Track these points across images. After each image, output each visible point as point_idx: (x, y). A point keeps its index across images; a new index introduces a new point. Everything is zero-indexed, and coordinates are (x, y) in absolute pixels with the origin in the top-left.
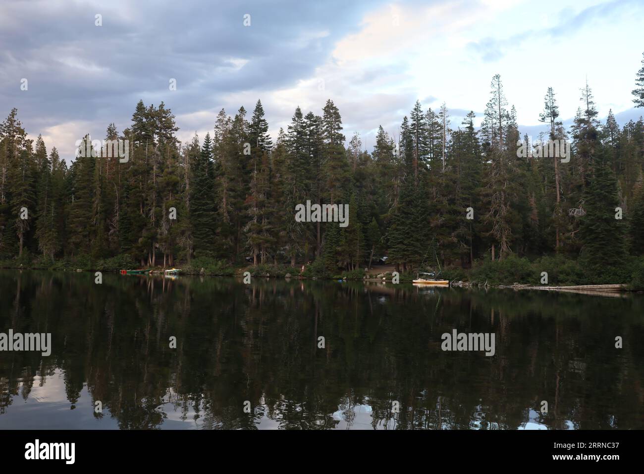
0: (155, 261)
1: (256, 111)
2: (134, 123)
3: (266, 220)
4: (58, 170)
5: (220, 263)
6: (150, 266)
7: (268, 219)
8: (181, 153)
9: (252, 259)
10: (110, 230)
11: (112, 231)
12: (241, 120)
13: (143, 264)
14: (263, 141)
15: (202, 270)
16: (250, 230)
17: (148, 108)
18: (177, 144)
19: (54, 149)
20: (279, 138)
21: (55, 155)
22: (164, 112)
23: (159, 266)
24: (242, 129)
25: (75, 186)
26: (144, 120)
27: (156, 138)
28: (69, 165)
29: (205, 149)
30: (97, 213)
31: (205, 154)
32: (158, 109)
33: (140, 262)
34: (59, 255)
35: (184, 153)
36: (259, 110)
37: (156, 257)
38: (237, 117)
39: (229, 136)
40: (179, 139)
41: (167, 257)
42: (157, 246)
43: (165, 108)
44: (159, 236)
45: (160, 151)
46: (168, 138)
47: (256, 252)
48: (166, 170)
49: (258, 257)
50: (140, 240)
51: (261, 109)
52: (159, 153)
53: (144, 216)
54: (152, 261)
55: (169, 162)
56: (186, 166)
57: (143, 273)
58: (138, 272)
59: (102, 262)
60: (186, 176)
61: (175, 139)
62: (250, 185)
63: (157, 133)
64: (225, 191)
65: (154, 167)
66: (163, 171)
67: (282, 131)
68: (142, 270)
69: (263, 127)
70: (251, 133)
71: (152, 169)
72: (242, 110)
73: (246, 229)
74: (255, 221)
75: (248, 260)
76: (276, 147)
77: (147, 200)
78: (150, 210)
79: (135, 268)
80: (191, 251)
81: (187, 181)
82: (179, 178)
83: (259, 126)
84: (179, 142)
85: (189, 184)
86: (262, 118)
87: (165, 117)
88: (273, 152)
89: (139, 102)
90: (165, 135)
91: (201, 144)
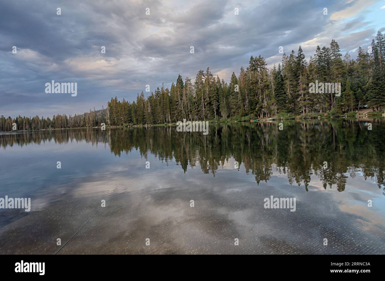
0: (263, 116)
1: (299, 51)
2: (250, 65)
3: (307, 95)
4: (225, 87)
5: (289, 114)
6: (261, 118)
7: (308, 94)
8: (269, 73)
9: (303, 112)
10: (245, 106)
11: (246, 106)
12: (293, 56)
13: (258, 117)
14: (303, 63)
15: (282, 118)
16: (300, 100)
17: (255, 58)
18: (267, 70)
19: (223, 79)
20: (310, 61)
22: (261, 59)
23: (265, 118)
24: (293, 59)
25: (231, 91)
26: (254, 63)
27: (259, 69)
28: (228, 84)
29: (278, 70)
30: (240, 100)
31: (279, 73)
32: (258, 58)
33: (257, 117)
34: (228, 117)
35: (270, 73)
36: (300, 50)
37: (263, 114)
38: (291, 55)
39: (288, 63)
40: (268, 68)
41: (267, 114)
42: (263, 110)
43: (261, 57)
44: (263, 106)
45: (261, 74)
46: (263, 68)
47: (304, 108)
48: (264, 81)
49: (305, 110)
50: (257, 108)
51: (301, 50)
52: (261, 75)
53: (257, 99)
54: (262, 116)
55: (265, 77)
56: (272, 78)
58: (257, 121)
60: (272, 82)
61: (266, 68)
62: (299, 82)
63: (259, 67)
64: (288, 86)
65: (259, 80)
66: (263, 81)
67: (311, 57)
68: (258, 120)
69: (303, 57)
70: (298, 60)
71: (258, 81)
72: (293, 51)
73: (299, 100)
74: (302, 96)
75: (301, 112)
76: (309, 64)
77: (258, 93)
78: (259, 97)
79: (256, 119)
80: (277, 111)
81: (273, 84)
82: (269, 83)
83: (301, 57)
84: (268, 69)
85: (274, 85)
86: (302, 53)
87: (261, 61)
88: (308, 67)
89: (251, 56)
90: (262, 68)
91: (277, 69)
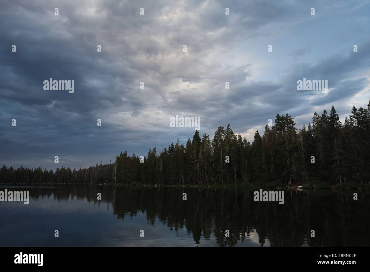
0: (292, 183)
1: (332, 111)
2: (276, 123)
3: (344, 161)
4: (247, 146)
5: (323, 183)
6: (290, 185)
7: (345, 161)
8: (298, 134)
9: (339, 181)
10: (270, 170)
11: (271, 170)
12: (325, 116)
13: (286, 184)
14: (337, 124)
15: (314, 186)
16: (336, 167)
17: (281, 116)
18: (296, 131)
19: (245, 138)
20: (345, 122)
21: (245, 140)
22: (288, 117)
23: (294, 185)
24: (326, 120)
25: (255, 152)
26: (280, 122)
27: (286, 128)
28: (251, 144)
29: (309, 131)
30: (264, 163)
31: (309, 133)
32: (285, 116)
33: (285, 183)
34: (251, 181)
35: (299, 134)
36: (333, 110)
37: (291, 181)
38: (322, 115)
39: (320, 124)
40: (296, 128)
41: (297, 181)
42: (292, 176)
43: (289, 115)
44: (292, 172)
45: (288, 134)
46: (291, 128)
47: (341, 177)
48: (292, 142)
49: (342, 179)
50: (284, 173)
51: (334, 109)
52: (288, 135)
53: (284, 163)
54: (290, 183)
55: (293, 138)
56: (301, 139)
57: (287, 188)
58: (284, 188)
59: (268, 183)
60: (301, 144)
61: (294, 128)
62: (333, 145)
63: (286, 127)
64: (321, 149)
65: (287, 141)
66: (291, 142)
67: (346, 119)
68: (286, 187)
69: (336, 118)
70: (331, 121)
71: (286, 142)
72: (325, 111)
73: (334, 166)
74: (338, 162)
75: (337, 181)
76: (344, 126)
77: (285, 156)
78: (287, 160)
79: (283, 186)
80: (308, 178)
81: (302, 146)
82: (298, 145)
83: (334, 117)
84: (296, 129)
85: (304, 147)
86: (336, 114)
87: (289, 119)
88: (343, 129)
89: (277, 114)
90: (290, 127)
91: (307, 129)
